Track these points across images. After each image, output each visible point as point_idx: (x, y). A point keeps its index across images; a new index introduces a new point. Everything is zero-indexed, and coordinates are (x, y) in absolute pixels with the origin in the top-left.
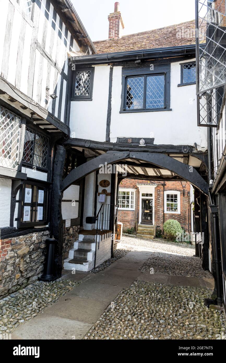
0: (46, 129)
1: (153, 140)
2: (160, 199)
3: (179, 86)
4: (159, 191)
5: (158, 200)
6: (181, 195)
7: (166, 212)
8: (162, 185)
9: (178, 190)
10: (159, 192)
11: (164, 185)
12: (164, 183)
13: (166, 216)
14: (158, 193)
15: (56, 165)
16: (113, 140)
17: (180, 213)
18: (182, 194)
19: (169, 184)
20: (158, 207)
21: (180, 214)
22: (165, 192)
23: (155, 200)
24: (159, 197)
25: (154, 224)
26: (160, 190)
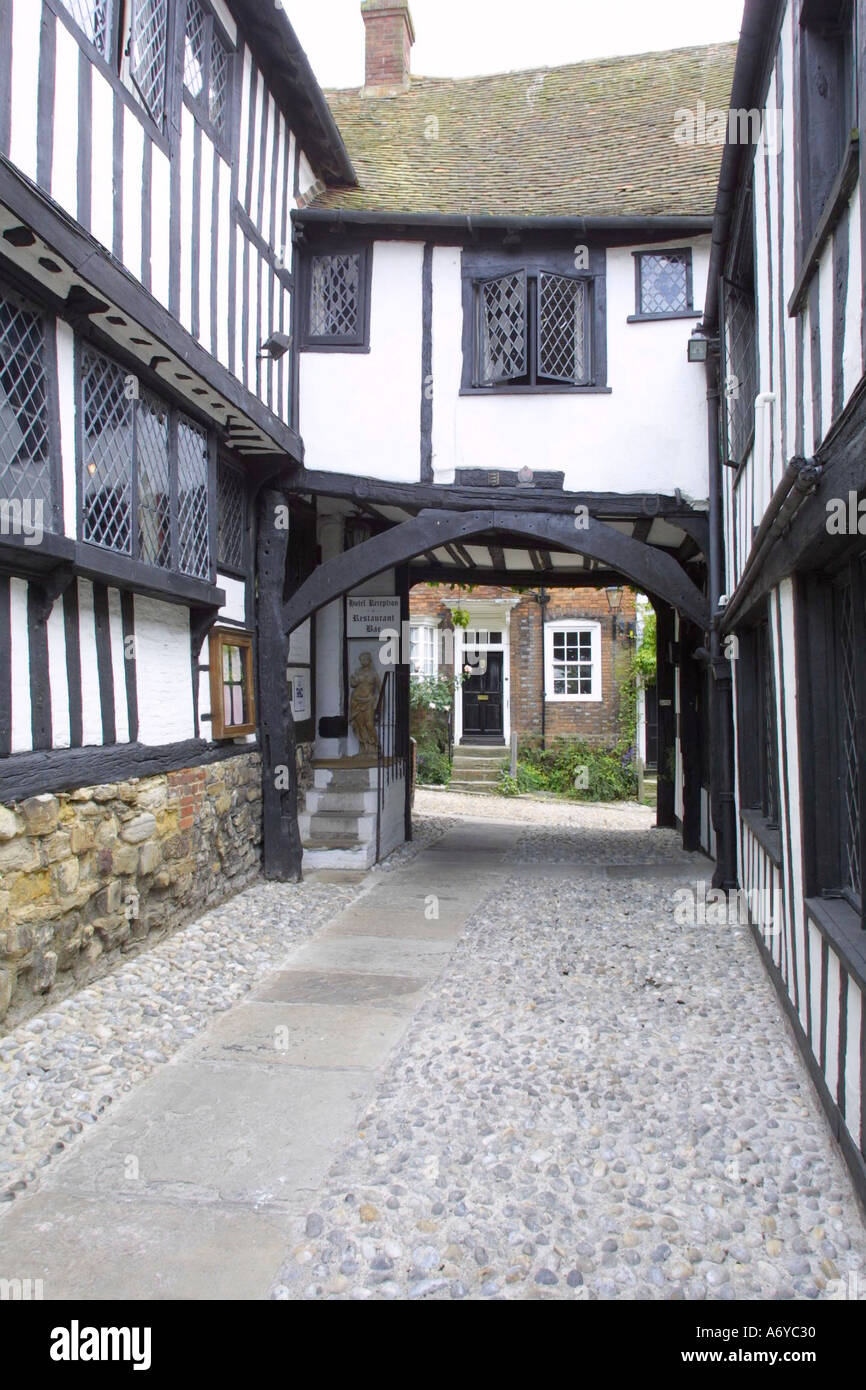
0: (237, 447)
1: (559, 477)
2: (529, 649)
3: (631, 321)
4: (524, 621)
5: (523, 657)
6: (603, 635)
7: (551, 696)
8: (536, 599)
9: (593, 618)
10: (523, 625)
11: (544, 601)
12: (543, 592)
13: (552, 709)
14: (522, 628)
15: (267, 552)
16: (444, 477)
17: (600, 699)
18: (609, 632)
19: (560, 595)
20: (522, 682)
21: (601, 703)
22: (546, 625)
23: (512, 657)
24: (525, 643)
25: (507, 742)
26: (531, 617)
